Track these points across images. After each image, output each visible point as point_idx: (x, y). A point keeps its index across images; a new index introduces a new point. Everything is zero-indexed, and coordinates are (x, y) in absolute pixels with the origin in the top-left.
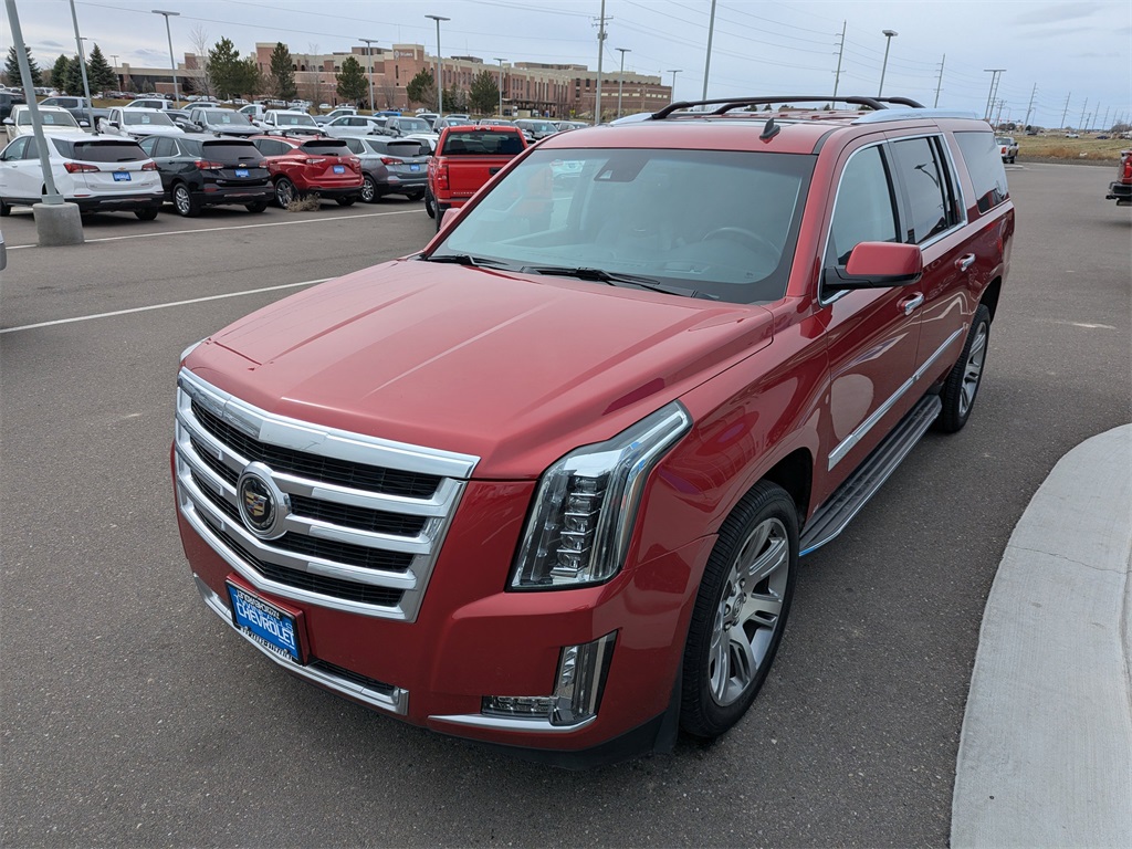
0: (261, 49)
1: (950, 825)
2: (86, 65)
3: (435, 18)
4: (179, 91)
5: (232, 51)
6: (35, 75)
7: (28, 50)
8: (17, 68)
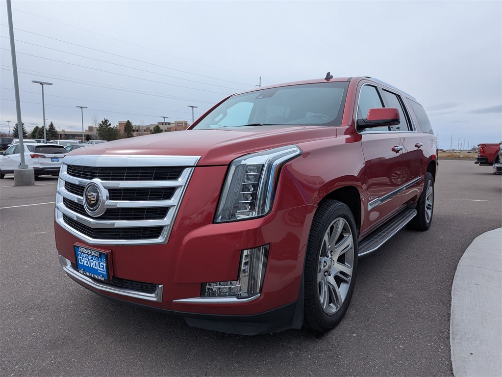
0: (120, 124)
1: (452, 366)
2: (46, 129)
3: (192, 107)
4: (85, 140)
5: (108, 124)
6: (24, 133)
7: (23, 124)
8: (17, 131)
